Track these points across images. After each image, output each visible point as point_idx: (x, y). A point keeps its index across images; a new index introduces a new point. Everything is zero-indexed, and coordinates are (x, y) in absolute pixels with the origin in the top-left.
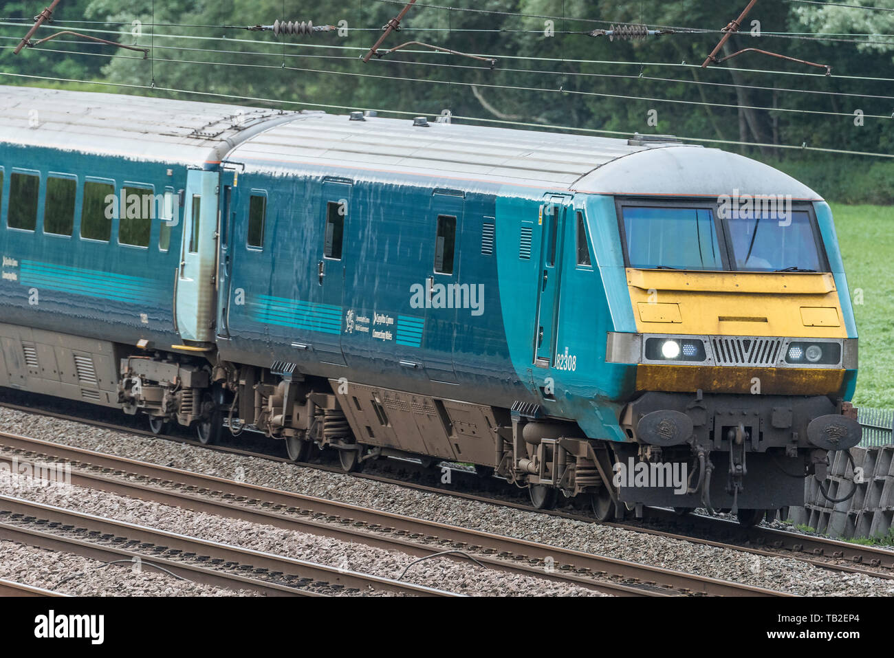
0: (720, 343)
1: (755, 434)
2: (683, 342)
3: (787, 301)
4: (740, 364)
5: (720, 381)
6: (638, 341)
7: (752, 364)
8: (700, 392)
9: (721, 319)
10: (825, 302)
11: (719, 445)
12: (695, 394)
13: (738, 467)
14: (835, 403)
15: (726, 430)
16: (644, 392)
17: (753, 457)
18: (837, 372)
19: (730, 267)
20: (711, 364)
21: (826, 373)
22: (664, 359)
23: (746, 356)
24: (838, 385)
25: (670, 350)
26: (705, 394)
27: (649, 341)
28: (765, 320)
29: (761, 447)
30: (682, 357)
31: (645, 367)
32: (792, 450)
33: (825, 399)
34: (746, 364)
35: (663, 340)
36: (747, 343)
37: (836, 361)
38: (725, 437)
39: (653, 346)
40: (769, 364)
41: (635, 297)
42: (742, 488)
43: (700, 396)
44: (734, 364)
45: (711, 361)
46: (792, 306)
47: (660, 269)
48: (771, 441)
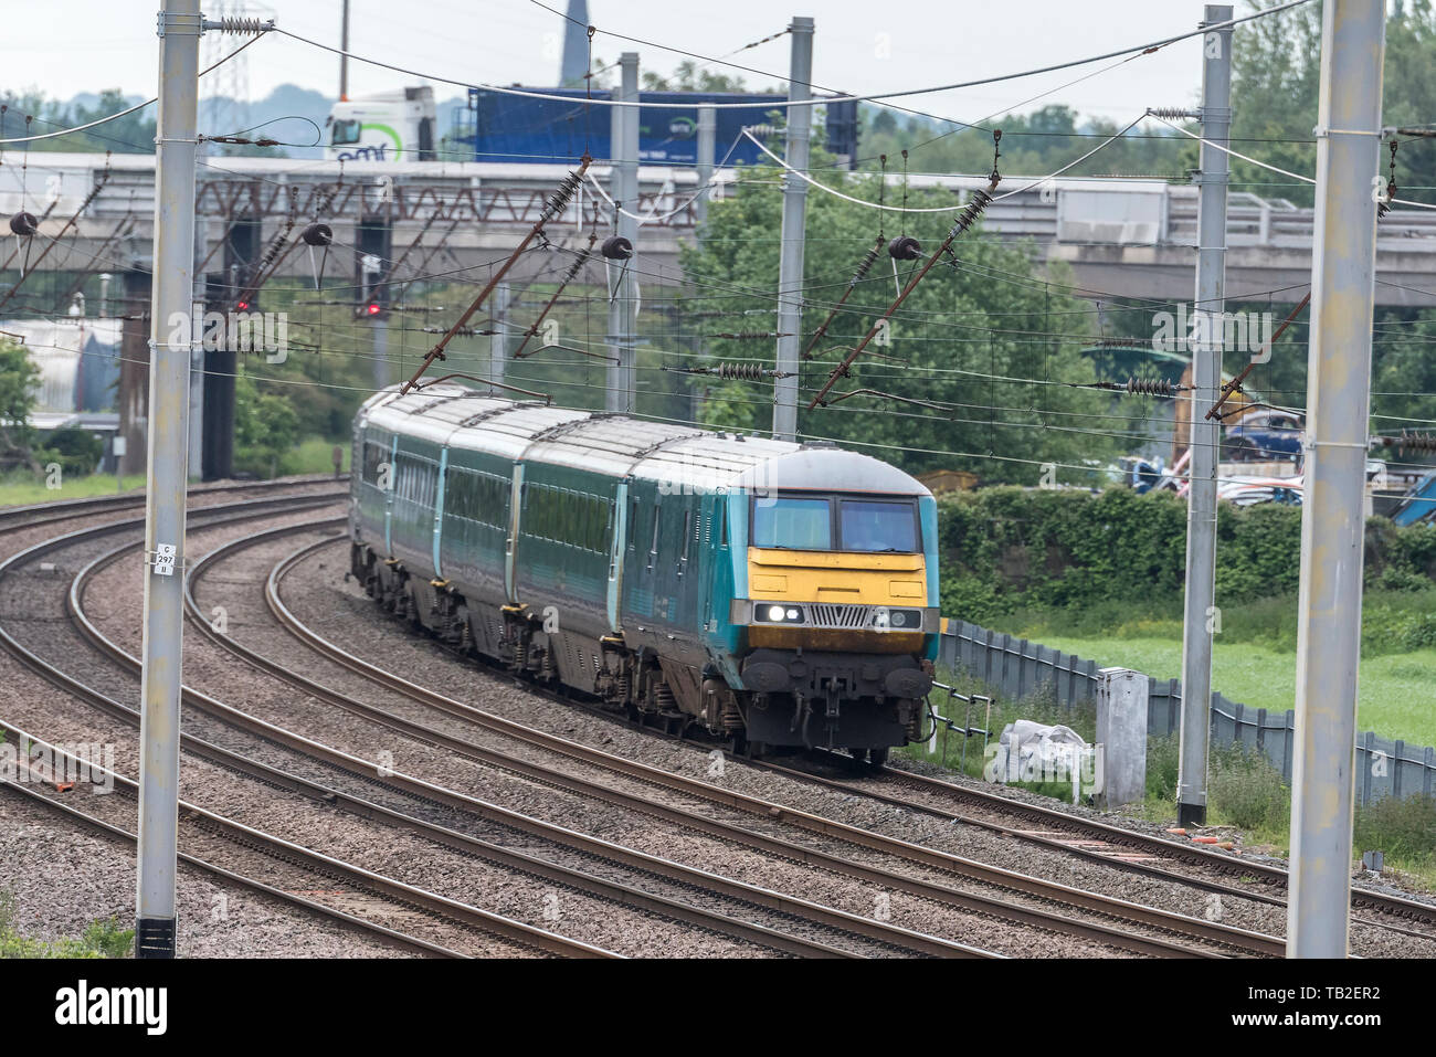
0: (816, 609)
1: (849, 685)
2: (787, 607)
3: (880, 576)
4: (833, 627)
5: (817, 641)
6: (749, 606)
7: (844, 627)
8: (799, 649)
9: (820, 589)
10: (914, 577)
11: (818, 693)
12: (795, 651)
13: (833, 711)
14: (918, 661)
15: (824, 681)
16: (756, 648)
17: (845, 704)
18: (918, 634)
19: (837, 547)
20: (809, 626)
21: (909, 635)
22: (770, 621)
23: (839, 620)
24: (920, 646)
25: (776, 614)
26: (803, 651)
27: (758, 606)
28: (858, 591)
29: (855, 696)
30: (786, 620)
31: (754, 628)
32: (879, 699)
33: (910, 657)
34: (838, 627)
35: (769, 606)
36: (839, 609)
37: (917, 626)
38: (823, 686)
39: (761, 610)
40: (858, 627)
41: (751, 570)
42: (837, 729)
43: (799, 653)
44: (828, 626)
45: (809, 624)
46: (884, 579)
47: (777, 548)
48: (863, 691)
